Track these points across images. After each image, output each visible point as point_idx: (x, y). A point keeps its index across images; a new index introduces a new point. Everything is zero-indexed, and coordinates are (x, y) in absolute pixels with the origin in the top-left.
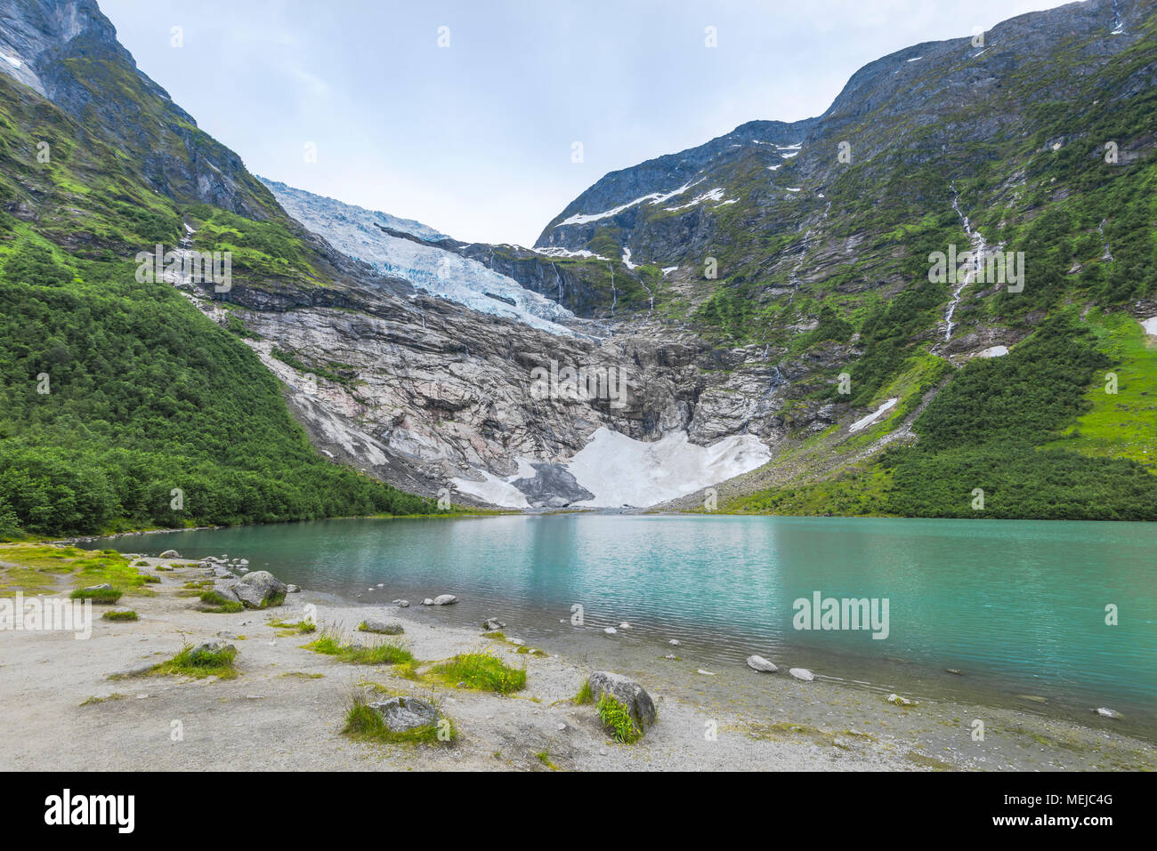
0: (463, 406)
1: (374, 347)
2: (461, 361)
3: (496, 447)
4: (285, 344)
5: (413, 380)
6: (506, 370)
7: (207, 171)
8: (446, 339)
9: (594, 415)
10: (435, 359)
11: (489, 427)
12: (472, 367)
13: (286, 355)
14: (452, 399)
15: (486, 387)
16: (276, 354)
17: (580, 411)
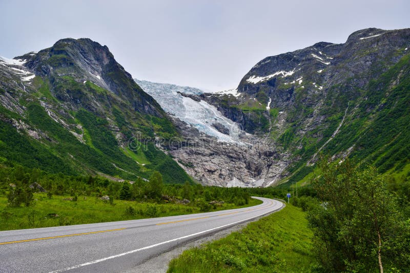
0: (215, 171)
1: (194, 157)
2: (213, 158)
3: (222, 180)
4: (180, 159)
5: (204, 165)
6: (224, 159)
7: (147, 104)
8: (210, 152)
9: (246, 170)
10: (208, 158)
11: (221, 175)
12: (216, 160)
13: (180, 162)
14: (213, 170)
15: (220, 165)
16: (179, 161)
17: (242, 170)
